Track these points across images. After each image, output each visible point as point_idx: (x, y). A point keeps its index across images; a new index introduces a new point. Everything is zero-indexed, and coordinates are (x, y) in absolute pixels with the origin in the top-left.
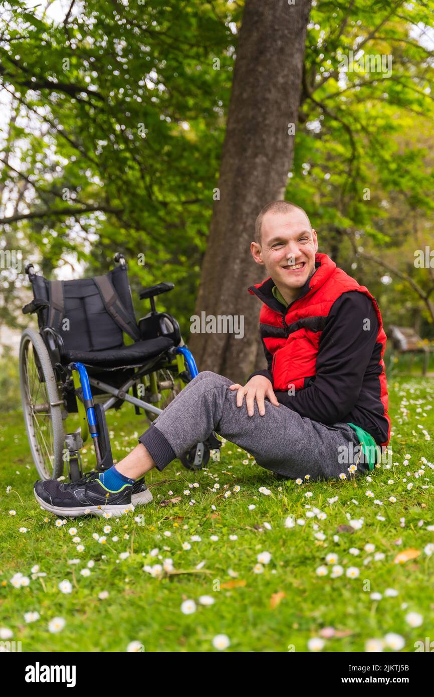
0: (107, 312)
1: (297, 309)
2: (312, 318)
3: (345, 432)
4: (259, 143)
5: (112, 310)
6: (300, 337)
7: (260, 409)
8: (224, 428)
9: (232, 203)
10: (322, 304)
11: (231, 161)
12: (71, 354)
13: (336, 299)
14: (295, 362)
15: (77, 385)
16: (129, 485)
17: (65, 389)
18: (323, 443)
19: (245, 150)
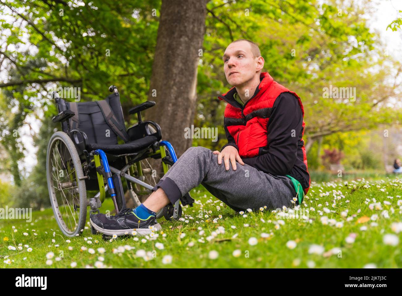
0: (107, 123)
1: (251, 105)
2: (263, 110)
3: (285, 180)
4: (182, 29)
5: (110, 122)
6: (255, 123)
7: (233, 166)
8: (210, 178)
9: (165, 67)
10: (269, 100)
11: (164, 40)
12: (92, 145)
13: (277, 97)
14: (253, 138)
15: (98, 164)
16: (153, 216)
17: (89, 168)
18: (272, 187)
19: (173, 33)
